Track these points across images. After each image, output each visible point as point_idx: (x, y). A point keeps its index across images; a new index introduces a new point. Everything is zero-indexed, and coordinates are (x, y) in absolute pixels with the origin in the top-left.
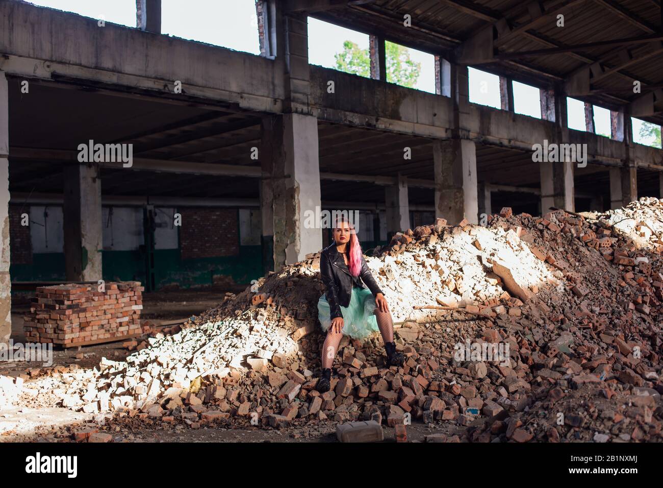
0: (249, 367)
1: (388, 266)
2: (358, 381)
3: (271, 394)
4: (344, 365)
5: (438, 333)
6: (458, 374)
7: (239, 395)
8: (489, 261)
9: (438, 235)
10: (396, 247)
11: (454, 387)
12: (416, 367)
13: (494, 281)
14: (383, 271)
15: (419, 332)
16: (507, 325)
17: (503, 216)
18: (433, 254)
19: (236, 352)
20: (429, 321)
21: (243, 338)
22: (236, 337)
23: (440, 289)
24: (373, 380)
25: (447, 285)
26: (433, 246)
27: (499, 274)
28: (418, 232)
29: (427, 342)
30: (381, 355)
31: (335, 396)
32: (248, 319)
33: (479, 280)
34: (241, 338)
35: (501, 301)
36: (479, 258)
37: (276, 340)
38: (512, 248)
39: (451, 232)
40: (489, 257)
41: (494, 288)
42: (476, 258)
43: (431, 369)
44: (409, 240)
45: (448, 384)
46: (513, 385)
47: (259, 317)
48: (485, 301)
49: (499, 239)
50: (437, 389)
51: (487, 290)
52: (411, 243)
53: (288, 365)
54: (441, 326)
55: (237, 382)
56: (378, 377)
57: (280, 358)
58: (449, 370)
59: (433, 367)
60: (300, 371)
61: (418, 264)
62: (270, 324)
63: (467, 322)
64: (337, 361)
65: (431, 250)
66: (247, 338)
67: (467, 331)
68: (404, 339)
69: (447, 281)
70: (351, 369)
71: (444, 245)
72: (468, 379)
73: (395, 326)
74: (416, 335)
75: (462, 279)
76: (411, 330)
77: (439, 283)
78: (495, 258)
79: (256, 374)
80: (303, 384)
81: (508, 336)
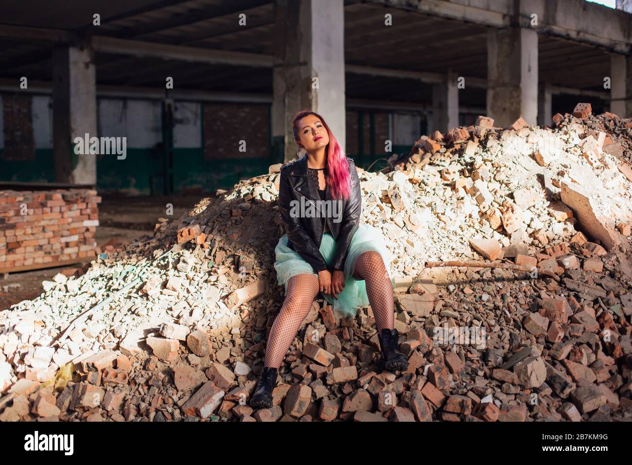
0: (150, 350)
1: (394, 188)
2: (321, 391)
3: (175, 404)
4: (302, 357)
5: (467, 303)
6: (497, 380)
7: (125, 400)
8: (555, 183)
9: (480, 142)
10: (416, 157)
11: (487, 410)
12: (423, 367)
13: (562, 215)
14: (387, 196)
15: (435, 301)
16: (581, 288)
17: (579, 116)
18: (470, 170)
19: (135, 322)
20: (454, 279)
21: (151, 299)
22: (141, 297)
23: (477, 226)
24: (347, 389)
25: (488, 220)
26: (471, 158)
27: (571, 205)
28: (450, 136)
29: (448, 318)
30: (367, 342)
31: (280, 414)
32: (165, 267)
33: (538, 212)
34: (148, 299)
35: (572, 247)
36: (541, 178)
37: (201, 306)
38: (591, 164)
39: (499, 138)
40: (555, 177)
41: (562, 225)
42: (536, 177)
43: (451, 371)
44: (436, 147)
45: (477, 399)
46: (591, 402)
47: (180, 265)
48: (547, 247)
49: (572, 150)
50: (458, 410)
51: (550, 229)
52: (438, 152)
53: (212, 351)
54: (474, 290)
55: (125, 378)
56: (356, 385)
57: (197, 341)
58: (481, 373)
59: (454, 368)
60: (230, 365)
61: (446, 185)
62: (196, 278)
63: (516, 282)
64: (293, 348)
65: (467, 164)
66: (157, 300)
67: (516, 297)
68: (409, 313)
69: (488, 213)
70: (313, 367)
71: (486, 156)
72: (513, 390)
73: (397, 290)
74: (430, 306)
75: (513, 211)
76: (422, 298)
77: (476, 216)
78: (565, 180)
79: (159, 364)
80: (229, 391)
81: (582, 306)
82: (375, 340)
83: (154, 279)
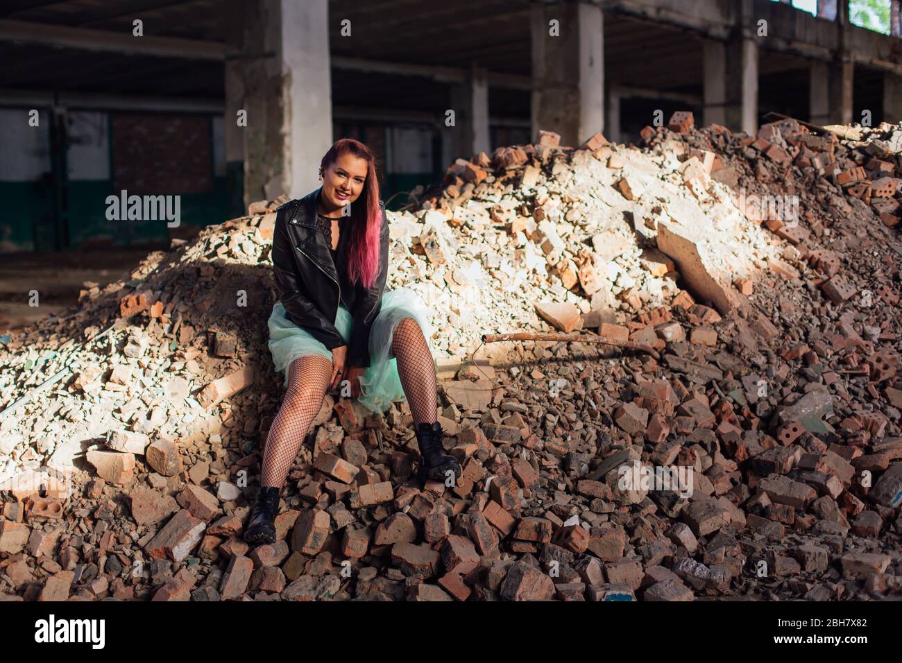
0: (92, 470)
1: (430, 234)
2: (344, 517)
3: (134, 544)
4: (313, 471)
5: (537, 391)
6: (584, 495)
7: (60, 542)
8: (649, 224)
9: (543, 167)
10: (454, 190)
11: (574, 535)
12: (484, 481)
13: (659, 268)
14: (419, 244)
15: (494, 390)
16: (689, 368)
17: (676, 129)
18: (531, 207)
19: (66, 431)
20: (518, 359)
21: (88, 398)
22: (73, 394)
23: (545, 285)
24: (380, 514)
25: (559, 276)
26: (531, 190)
27: (671, 254)
28: (500, 160)
29: (512, 412)
30: (403, 448)
31: (287, 551)
32: (106, 351)
33: (627, 264)
34: (83, 398)
35: (675, 311)
36: (629, 217)
37: (162, 405)
38: (696, 197)
39: (569, 161)
40: (648, 215)
41: (660, 282)
42: (622, 216)
43: (521, 485)
44: (481, 174)
45: (558, 522)
46: (710, 521)
47: (129, 348)
48: (641, 312)
49: (670, 177)
50: (533, 537)
51: (644, 288)
52: (484, 181)
53: (182, 468)
54: (545, 373)
55: (58, 510)
56: (392, 507)
57: (162, 454)
58: (561, 487)
59: (526, 480)
60: (210, 486)
61: (499, 228)
62: (152, 366)
63: (602, 361)
64: (299, 460)
65: (525, 199)
66: (96, 399)
67: (602, 382)
68: (459, 407)
69: (560, 266)
70: (330, 485)
71: (553, 187)
72: (607, 508)
73: (440, 376)
74: (487, 397)
75: (592, 263)
76: (476, 386)
77: (542, 271)
78: (662, 218)
79: (107, 489)
80: (213, 522)
81: (691, 393)
82: (414, 445)
83: (90, 370)
